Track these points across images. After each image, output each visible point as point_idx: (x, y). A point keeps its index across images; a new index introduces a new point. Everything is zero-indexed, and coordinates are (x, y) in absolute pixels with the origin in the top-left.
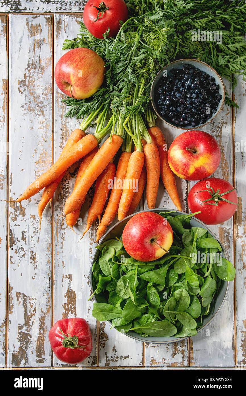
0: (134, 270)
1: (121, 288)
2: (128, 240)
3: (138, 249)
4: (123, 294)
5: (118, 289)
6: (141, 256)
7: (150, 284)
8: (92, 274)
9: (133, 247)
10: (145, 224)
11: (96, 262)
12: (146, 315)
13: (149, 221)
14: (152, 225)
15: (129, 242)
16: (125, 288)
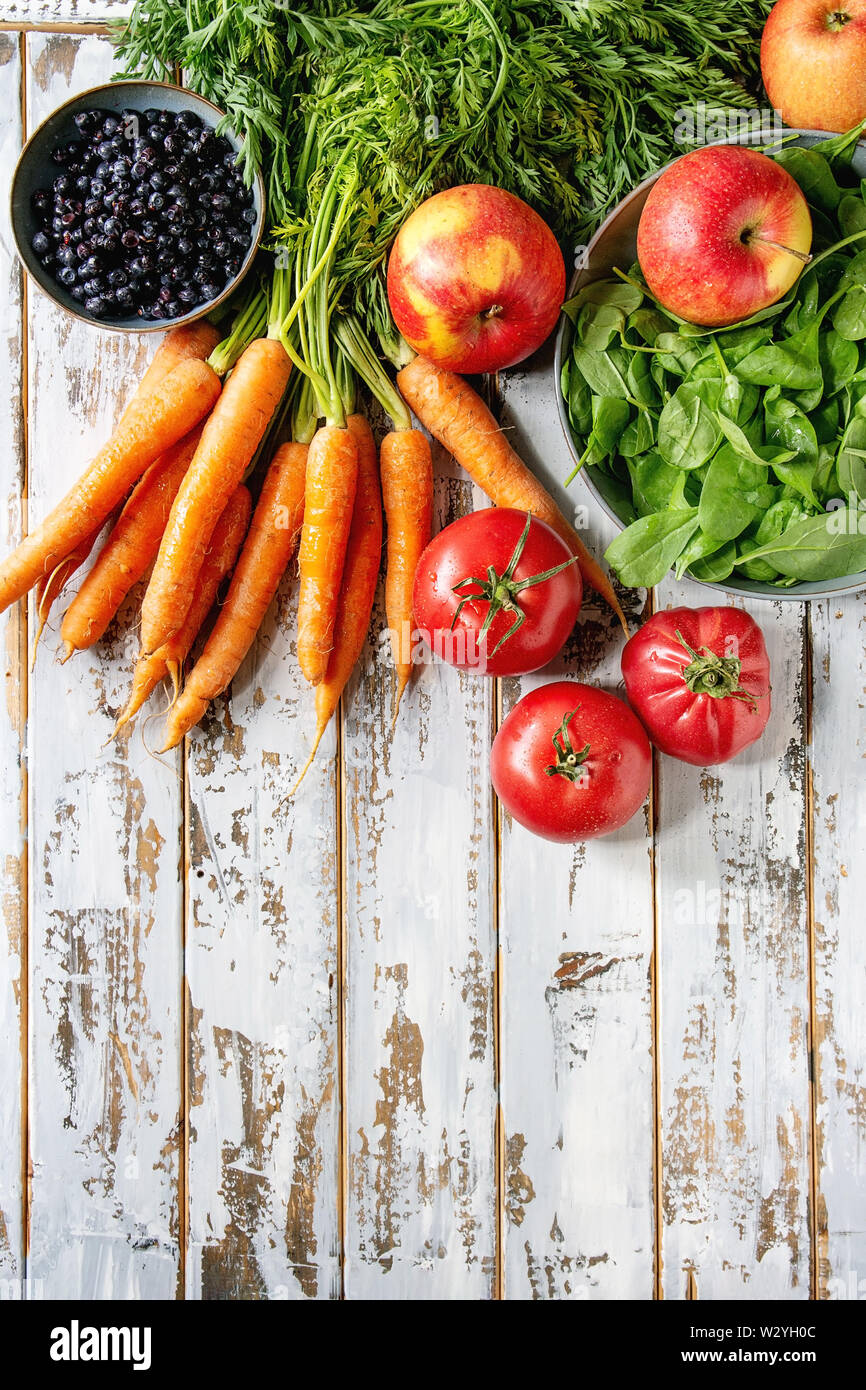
0: (710, 361)
1: (673, 433)
2: (665, 251)
3: (708, 273)
4: (683, 452)
5: (663, 440)
6: (719, 297)
7: (772, 394)
8: (566, 406)
9: (690, 270)
10: (712, 178)
11: (567, 363)
12: (778, 507)
13: (722, 166)
14: (736, 177)
15: (670, 257)
16: (688, 429)
